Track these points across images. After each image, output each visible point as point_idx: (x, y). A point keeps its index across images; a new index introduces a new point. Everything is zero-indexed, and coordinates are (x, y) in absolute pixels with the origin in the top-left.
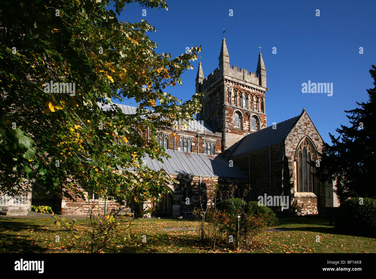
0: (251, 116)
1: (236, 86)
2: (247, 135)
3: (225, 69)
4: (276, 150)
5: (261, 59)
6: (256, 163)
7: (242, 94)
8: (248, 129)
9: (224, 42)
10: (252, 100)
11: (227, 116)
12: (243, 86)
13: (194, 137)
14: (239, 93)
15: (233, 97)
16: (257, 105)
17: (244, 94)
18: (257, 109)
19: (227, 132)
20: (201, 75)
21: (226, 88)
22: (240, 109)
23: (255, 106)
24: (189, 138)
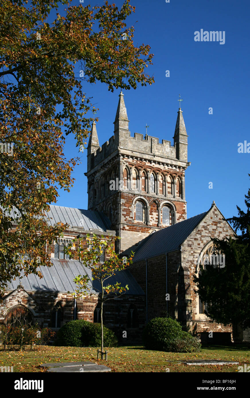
0: (161, 205)
1: (139, 162)
2: (154, 232)
3: (121, 139)
4: (172, 258)
5: (181, 118)
6: (154, 275)
7: (148, 173)
8: (157, 223)
9: (122, 98)
10: (165, 181)
11: (123, 208)
12: (150, 161)
13: (74, 238)
14: (144, 172)
15: (134, 179)
16: (171, 188)
17: (152, 172)
18: (172, 194)
19: (124, 229)
20: (95, 141)
21: (123, 168)
22: (145, 196)
23: (169, 190)
24: (67, 241)
